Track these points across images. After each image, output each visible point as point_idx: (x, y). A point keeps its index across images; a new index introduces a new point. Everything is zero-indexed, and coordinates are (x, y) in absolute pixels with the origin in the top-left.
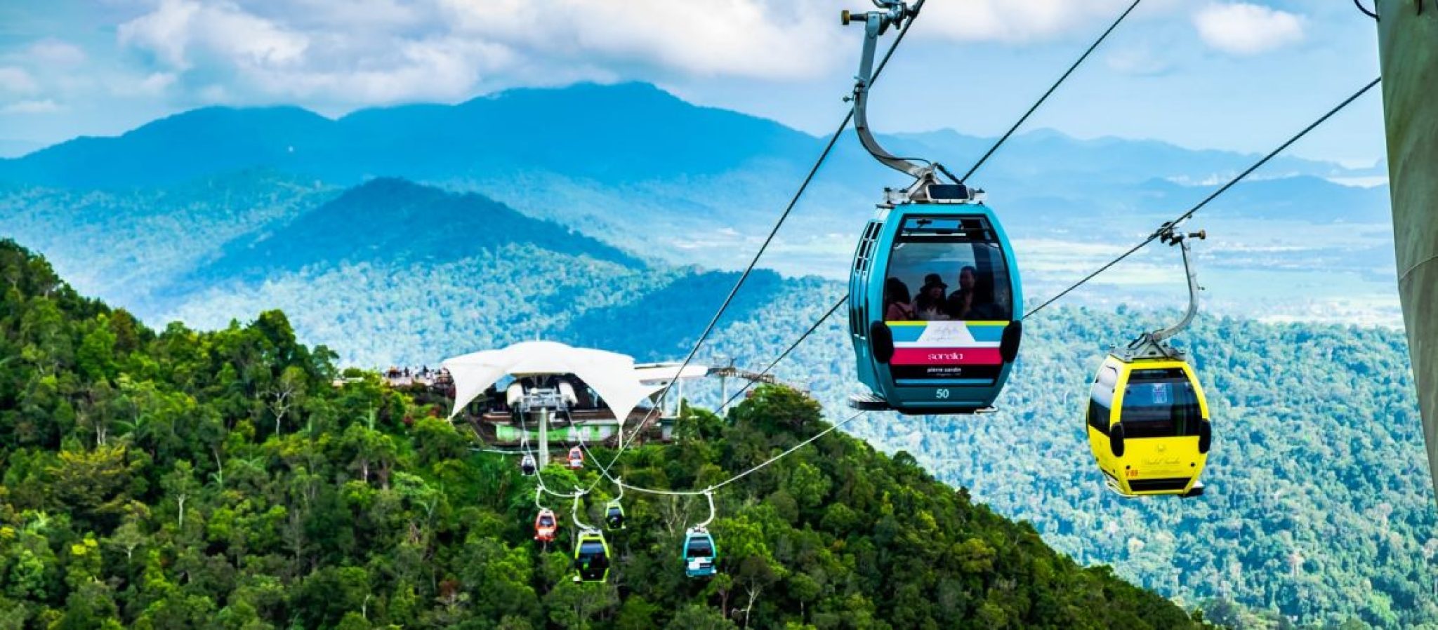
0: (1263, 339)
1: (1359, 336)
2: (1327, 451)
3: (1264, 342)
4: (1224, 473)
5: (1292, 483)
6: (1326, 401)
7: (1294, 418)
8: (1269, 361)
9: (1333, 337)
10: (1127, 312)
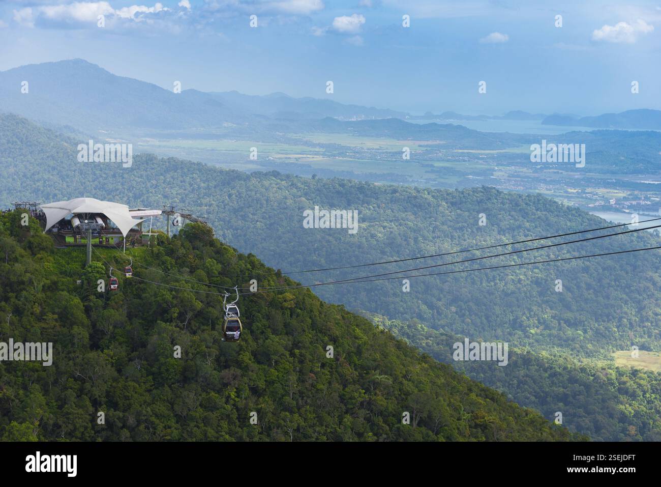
0: (377, 192)
1: (418, 192)
2: (404, 243)
3: (377, 193)
4: (359, 252)
5: (388, 256)
6: (404, 221)
7: (390, 228)
8: (379, 202)
9: (407, 192)
10: (317, 178)
